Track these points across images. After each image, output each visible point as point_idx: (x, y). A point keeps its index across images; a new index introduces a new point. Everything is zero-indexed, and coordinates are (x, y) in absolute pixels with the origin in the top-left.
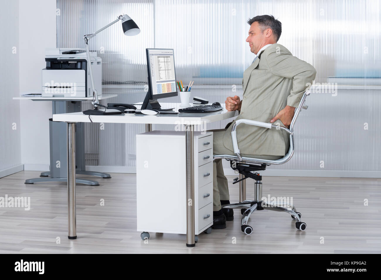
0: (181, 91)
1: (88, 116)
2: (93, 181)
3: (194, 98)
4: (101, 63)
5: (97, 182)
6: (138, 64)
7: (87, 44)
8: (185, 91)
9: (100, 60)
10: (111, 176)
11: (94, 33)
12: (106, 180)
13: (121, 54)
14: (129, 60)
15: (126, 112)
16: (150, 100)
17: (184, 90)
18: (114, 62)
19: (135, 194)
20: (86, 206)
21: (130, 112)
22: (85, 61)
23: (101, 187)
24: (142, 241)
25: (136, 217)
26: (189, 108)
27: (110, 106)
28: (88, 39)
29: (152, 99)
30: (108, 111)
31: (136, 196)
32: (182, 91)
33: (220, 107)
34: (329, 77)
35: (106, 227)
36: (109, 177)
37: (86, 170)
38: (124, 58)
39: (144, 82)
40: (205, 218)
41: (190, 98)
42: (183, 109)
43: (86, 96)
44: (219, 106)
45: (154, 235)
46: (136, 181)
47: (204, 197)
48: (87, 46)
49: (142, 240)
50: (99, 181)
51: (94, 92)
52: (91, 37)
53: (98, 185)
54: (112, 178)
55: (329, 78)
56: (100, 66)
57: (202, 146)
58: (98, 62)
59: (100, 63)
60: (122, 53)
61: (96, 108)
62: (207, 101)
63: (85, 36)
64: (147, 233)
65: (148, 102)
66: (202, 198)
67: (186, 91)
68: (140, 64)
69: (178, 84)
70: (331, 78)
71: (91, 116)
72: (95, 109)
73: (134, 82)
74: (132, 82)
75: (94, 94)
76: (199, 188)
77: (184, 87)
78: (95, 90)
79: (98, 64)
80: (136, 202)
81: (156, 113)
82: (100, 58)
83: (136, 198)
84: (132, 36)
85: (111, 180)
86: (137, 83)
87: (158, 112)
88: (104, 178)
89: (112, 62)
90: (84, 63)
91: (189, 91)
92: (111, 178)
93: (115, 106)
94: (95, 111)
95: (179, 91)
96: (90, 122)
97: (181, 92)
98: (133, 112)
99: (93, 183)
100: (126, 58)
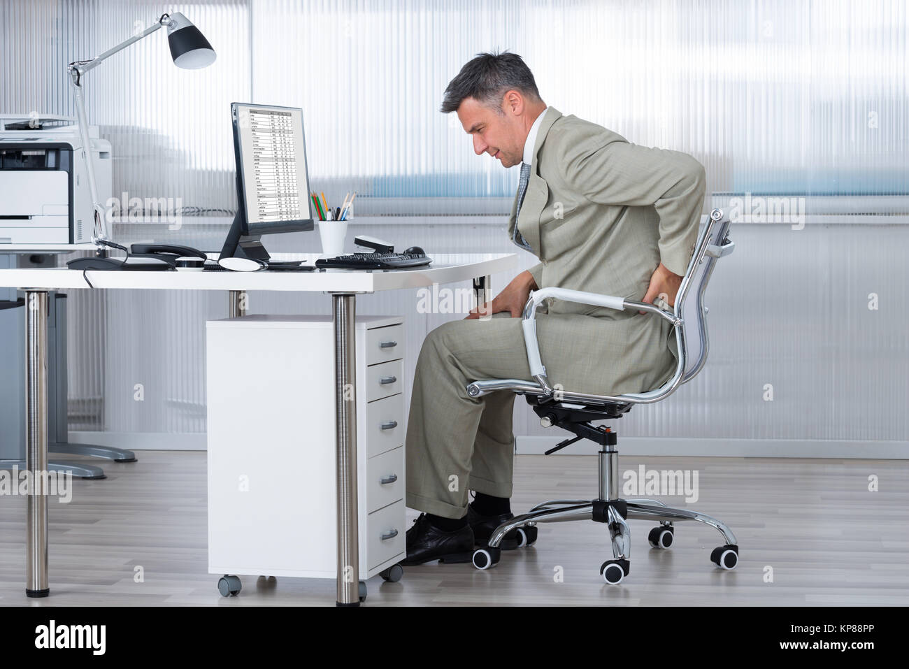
0: (321, 220)
1: (83, 271)
2: (90, 468)
3: (356, 239)
4: (110, 154)
5: (100, 469)
6: (209, 169)
7: (78, 84)
8: (333, 220)
9: (106, 147)
10: (136, 458)
11: (97, 58)
12: (122, 467)
13: (162, 136)
14: (184, 152)
15: (180, 264)
16: (242, 237)
17: (329, 216)
18: (143, 156)
19: (204, 497)
20: (72, 525)
21: (190, 264)
22: (68, 147)
23: (110, 482)
24: (221, 599)
25: (207, 547)
26: (342, 257)
27: (136, 251)
28: (80, 71)
29: (248, 235)
30: (132, 261)
31: (206, 500)
32: (325, 220)
33: (424, 257)
34: (713, 192)
35: (124, 570)
36: (131, 460)
37: (70, 441)
38: (171, 147)
39: (226, 211)
40: (384, 538)
41: (345, 239)
42: (328, 260)
43: (71, 241)
44: (420, 256)
45: (253, 585)
46: (206, 468)
47: (383, 483)
48: (78, 92)
49: (221, 596)
50: (105, 468)
51: (96, 211)
52: (89, 68)
53: (102, 478)
54: (139, 462)
55: (714, 197)
56: (108, 162)
57: (377, 350)
58: (100, 153)
59: (105, 155)
60: (165, 134)
61: (103, 253)
62: (390, 247)
63: (73, 64)
64: (235, 577)
65: (237, 243)
66: (378, 485)
67: (336, 218)
68: (214, 169)
69: (315, 201)
70: (717, 195)
71: (90, 273)
72: (100, 255)
73: (197, 210)
74: (192, 210)
75: (96, 216)
76: (369, 458)
77: (330, 210)
78: (100, 205)
79: (101, 157)
80: (206, 514)
81: (258, 266)
82: (107, 141)
83: (207, 506)
84: (193, 71)
85: (136, 466)
86: (205, 213)
87: (262, 264)
88: (118, 461)
89: (138, 157)
90: (64, 154)
91: (344, 220)
92: (136, 461)
93: (152, 251)
94: (100, 261)
95: (316, 219)
96: (88, 287)
97: (321, 223)
98: (199, 264)
99: (90, 473)
100: (176, 148)
